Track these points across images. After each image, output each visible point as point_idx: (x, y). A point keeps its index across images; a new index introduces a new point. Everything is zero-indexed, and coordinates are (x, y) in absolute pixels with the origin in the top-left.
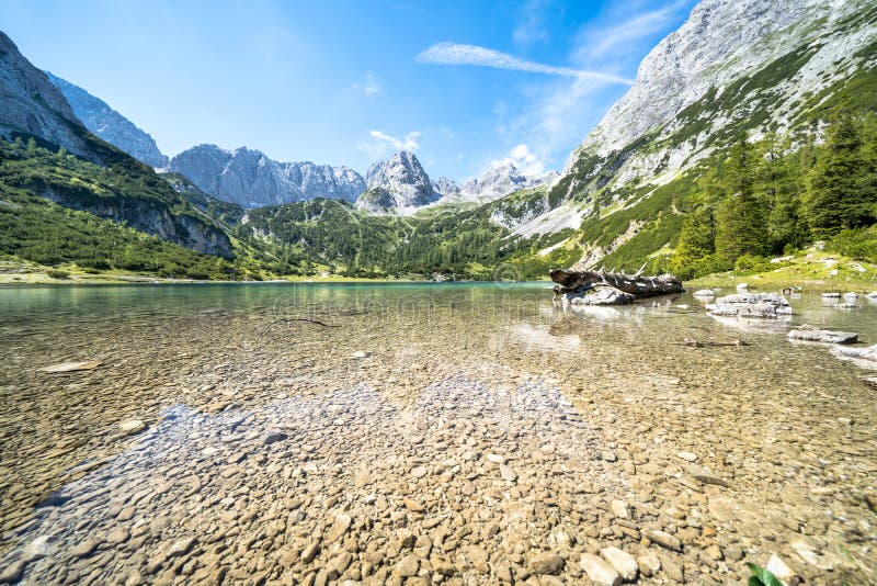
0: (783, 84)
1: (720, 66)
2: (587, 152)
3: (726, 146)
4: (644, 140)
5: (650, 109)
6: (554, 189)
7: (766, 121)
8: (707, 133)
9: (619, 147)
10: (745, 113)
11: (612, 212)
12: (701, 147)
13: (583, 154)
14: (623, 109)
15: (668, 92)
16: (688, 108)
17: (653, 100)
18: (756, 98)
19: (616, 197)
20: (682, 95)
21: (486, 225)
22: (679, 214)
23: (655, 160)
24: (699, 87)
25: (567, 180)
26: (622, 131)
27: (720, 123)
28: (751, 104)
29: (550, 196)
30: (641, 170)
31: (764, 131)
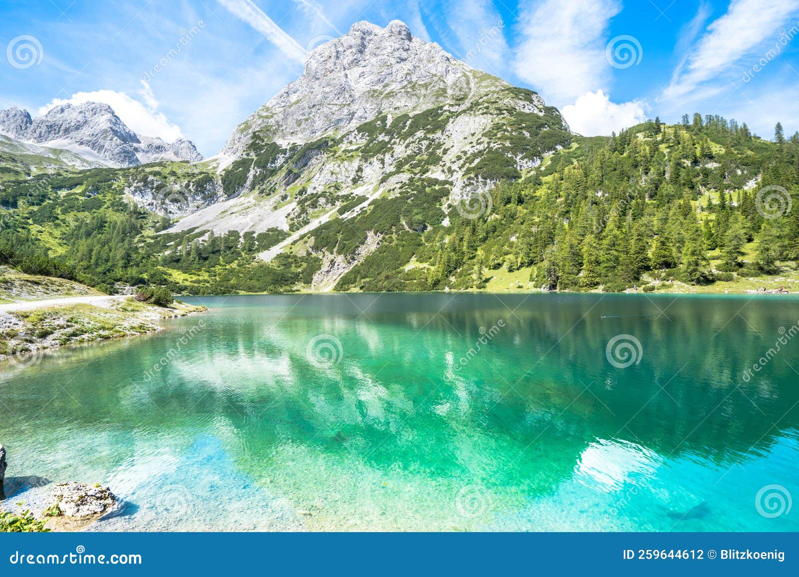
0: (438, 134)
1: (381, 93)
2: (261, 135)
3: (418, 176)
4: (327, 142)
5: (325, 110)
6: (228, 173)
7: (441, 163)
8: (392, 156)
9: (300, 140)
10: (420, 149)
11: (325, 219)
12: (392, 169)
13: (255, 136)
14: (294, 98)
15: (341, 100)
16: (365, 124)
17: (328, 101)
18: (424, 139)
19: (322, 200)
20: (354, 107)
21: (120, 207)
22: (411, 231)
23: (350, 169)
24: (368, 106)
25: (243, 164)
26: (299, 123)
27: (400, 150)
28: (423, 142)
29: (224, 181)
30: (339, 176)
31: (443, 171)
